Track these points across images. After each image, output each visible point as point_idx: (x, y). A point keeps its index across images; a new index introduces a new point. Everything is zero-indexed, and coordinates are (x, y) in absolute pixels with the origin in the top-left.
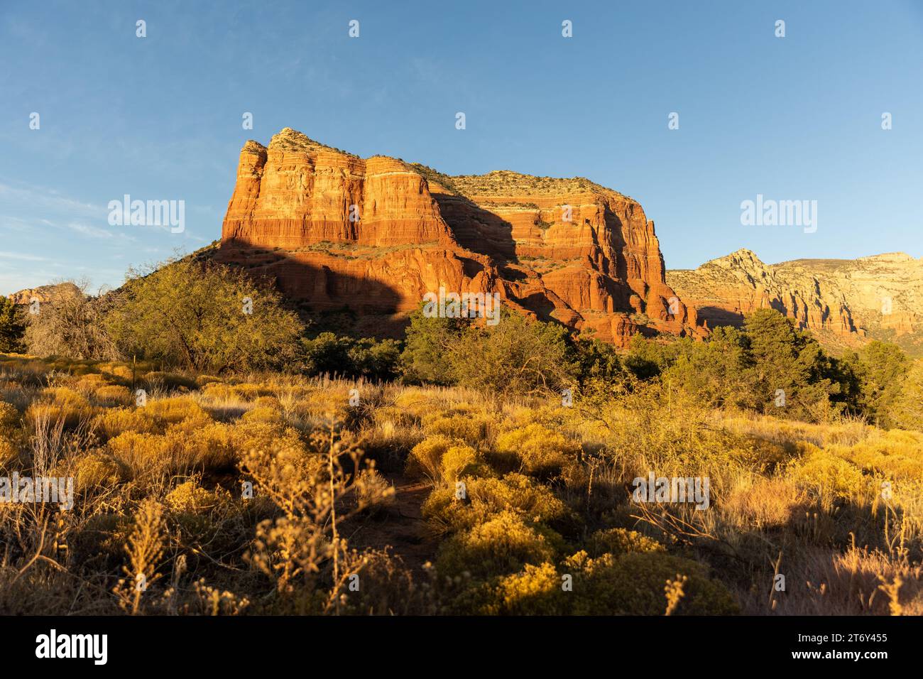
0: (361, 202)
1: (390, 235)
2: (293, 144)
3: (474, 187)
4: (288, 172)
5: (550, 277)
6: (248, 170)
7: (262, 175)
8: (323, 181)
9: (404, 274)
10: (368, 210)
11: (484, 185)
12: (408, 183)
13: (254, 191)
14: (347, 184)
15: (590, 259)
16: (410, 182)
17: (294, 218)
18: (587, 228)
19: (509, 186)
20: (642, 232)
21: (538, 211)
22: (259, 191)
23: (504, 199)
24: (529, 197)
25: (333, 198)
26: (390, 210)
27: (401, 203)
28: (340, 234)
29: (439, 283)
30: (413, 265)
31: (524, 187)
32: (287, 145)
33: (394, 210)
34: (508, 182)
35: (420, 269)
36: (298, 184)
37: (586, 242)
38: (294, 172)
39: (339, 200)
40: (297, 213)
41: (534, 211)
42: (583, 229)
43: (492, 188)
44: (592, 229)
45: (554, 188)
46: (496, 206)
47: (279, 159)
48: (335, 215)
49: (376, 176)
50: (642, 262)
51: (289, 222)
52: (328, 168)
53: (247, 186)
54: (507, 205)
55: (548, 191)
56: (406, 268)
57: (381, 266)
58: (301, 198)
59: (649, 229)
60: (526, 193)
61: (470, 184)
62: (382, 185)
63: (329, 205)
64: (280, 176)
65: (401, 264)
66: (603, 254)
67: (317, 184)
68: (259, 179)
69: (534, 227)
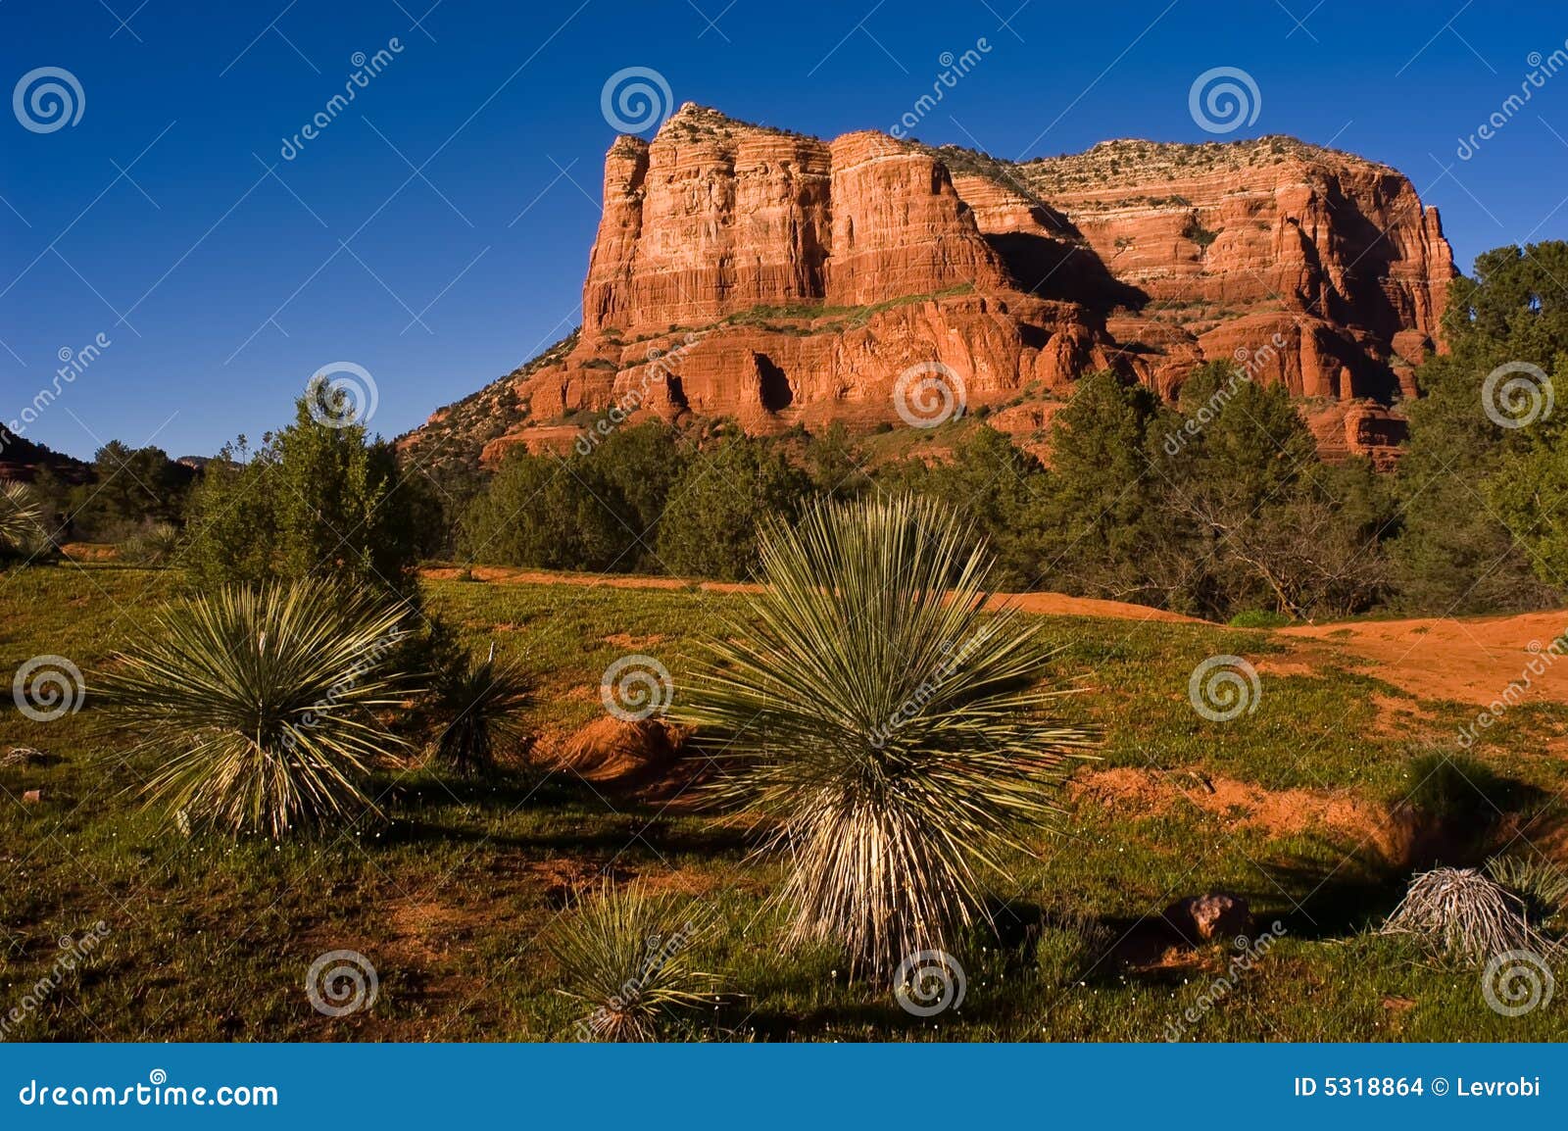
0: (827, 223)
1: (880, 281)
2: (693, 129)
3: (1061, 176)
4: (686, 181)
5: (1216, 336)
6: (620, 189)
7: (644, 194)
8: (751, 191)
9: (905, 354)
10: (840, 238)
11: (1080, 171)
12: (909, 174)
13: (632, 226)
14: (796, 192)
15: (1299, 294)
16: (912, 172)
17: (704, 267)
18: (1291, 232)
19: (1131, 166)
20: (1415, 233)
21: (1190, 210)
22: (640, 224)
23: (1122, 194)
24: (1173, 184)
25: (771, 222)
26: (878, 231)
27: (899, 215)
28: (789, 288)
29: (974, 366)
30: (924, 335)
31: (1162, 165)
32: (684, 132)
33: (885, 231)
34: (1128, 160)
35: (936, 341)
36: (706, 203)
37: (1289, 260)
38: (697, 180)
39: (784, 224)
40: (709, 258)
41: (1183, 210)
42: (1281, 236)
43: (1096, 176)
44: (1301, 233)
45: (1222, 161)
46: (1106, 209)
47: (668, 160)
48: (778, 253)
49: (848, 170)
50: (1417, 294)
51: (693, 275)
52: (758, 165)
53: (619, 217)
54: (1125, 205)
55: (1211, 169)
56: (910, 340)
57: (861, 341)
58: (713, 230)
59: (1429, 224)
60: (1165, 177)
61: (1054, 172)
62: (861, 185)
63: (764, 235)
64: (673, 192)
65: (898, 335)
66: (1329, 282)
67: (740, 199)
68: (638, 204)
69: (1184, 243)
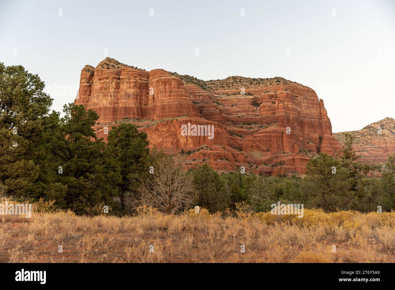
0: (146, 95)
1: (161, 113)
2: (108, 65)
3: (217, 85)
4: (105, 80)
5: (259, 133)
6: (85, 81)
7: (92, 83)
8: (125, 84)
9: (167, 135)
10: (150, 100)
11: (223, 84)
12: (171, 82)
13: (88, 93)
14: (138, 85)
15: (283, 122)
16: (172, 82)
17: (109, 106)
18: (281, 104)
19: (237, 84)
20: (316, 106)
21: (253, 97)
22: (91, 92)
23: (234, 92)
24: (249, 89)
25: (130, 94)
26: (161, 98)
27: (167, 94)
28: (134, 114)
29: (187, 139)
30: (173, 129)
31: (246, 84)
32: (105, 66)
33: (163, 98)
34: (236, 82)
35: (177, 131)
36: (111, 87)
37: (280, 112)
38: (108, 80)
39: (134, 95)
40: (110, 103)
41: (251, 97)
42: (278, 105)
43: (227, 86)
44: (284, 105)
45: (263, 84)
46: (229, 96)
47: (100, 73)
48: (131, 103)
49: (154, 80)
50: (317, 123)
51: (105, 108)
52: (127, 77)
53: (84, 89)
54: (234, 95)
55: (259, 86)
56: (168, 131)
57: (154, 130)
58: (112, 95)
59: (320, 104)
60: (246, 87)
61: (215, 84)
62: (157, 85)
63: (128, 98)
64: (101, 83)
65: (165, 129)
67: (121, 87)
68: (90, 86)
69: (251, 106)
